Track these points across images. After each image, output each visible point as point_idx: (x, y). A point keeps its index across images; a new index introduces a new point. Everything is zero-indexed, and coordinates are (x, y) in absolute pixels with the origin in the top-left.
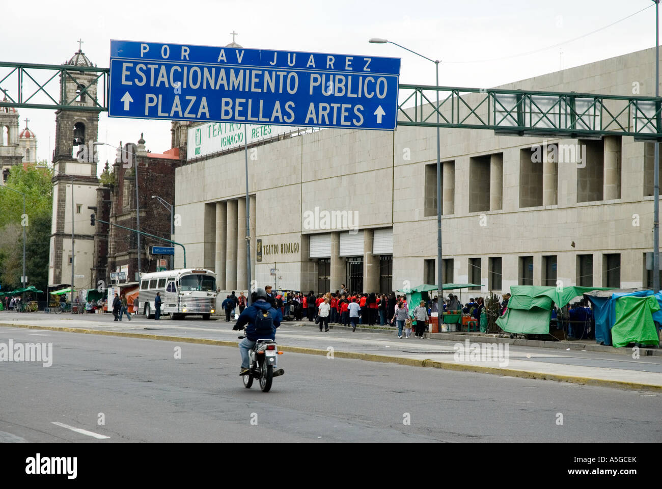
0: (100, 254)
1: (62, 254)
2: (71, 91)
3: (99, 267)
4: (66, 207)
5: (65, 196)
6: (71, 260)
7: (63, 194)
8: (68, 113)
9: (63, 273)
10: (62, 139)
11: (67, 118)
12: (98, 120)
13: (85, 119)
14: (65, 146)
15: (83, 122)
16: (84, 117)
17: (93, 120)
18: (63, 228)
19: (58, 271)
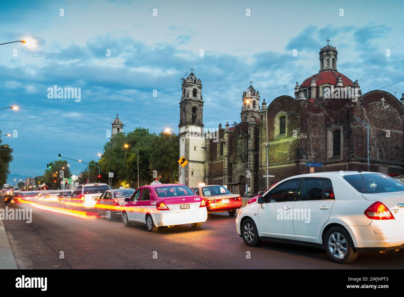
0: (209, 170)
1: (188, 170)
2: (190, 91)
3: (209, 176)
4: (190, 147)
5: (189, 142)
6: (192, 174)
7: (188, 141)
8: (189, 101)
9: (189, 179)
10: (187, 114)
11: (189, 104)
12: (203, 106)
13: (197, 105)
14: (188, 117)
15: (196, 106)
16: (197, 104)
17: (201, 106)
18: (189, 158)
19: (187, 178)
